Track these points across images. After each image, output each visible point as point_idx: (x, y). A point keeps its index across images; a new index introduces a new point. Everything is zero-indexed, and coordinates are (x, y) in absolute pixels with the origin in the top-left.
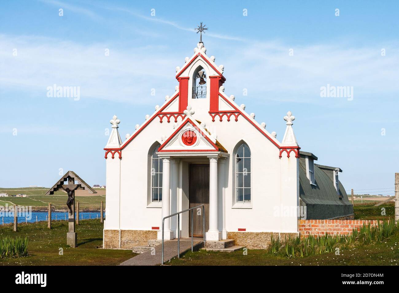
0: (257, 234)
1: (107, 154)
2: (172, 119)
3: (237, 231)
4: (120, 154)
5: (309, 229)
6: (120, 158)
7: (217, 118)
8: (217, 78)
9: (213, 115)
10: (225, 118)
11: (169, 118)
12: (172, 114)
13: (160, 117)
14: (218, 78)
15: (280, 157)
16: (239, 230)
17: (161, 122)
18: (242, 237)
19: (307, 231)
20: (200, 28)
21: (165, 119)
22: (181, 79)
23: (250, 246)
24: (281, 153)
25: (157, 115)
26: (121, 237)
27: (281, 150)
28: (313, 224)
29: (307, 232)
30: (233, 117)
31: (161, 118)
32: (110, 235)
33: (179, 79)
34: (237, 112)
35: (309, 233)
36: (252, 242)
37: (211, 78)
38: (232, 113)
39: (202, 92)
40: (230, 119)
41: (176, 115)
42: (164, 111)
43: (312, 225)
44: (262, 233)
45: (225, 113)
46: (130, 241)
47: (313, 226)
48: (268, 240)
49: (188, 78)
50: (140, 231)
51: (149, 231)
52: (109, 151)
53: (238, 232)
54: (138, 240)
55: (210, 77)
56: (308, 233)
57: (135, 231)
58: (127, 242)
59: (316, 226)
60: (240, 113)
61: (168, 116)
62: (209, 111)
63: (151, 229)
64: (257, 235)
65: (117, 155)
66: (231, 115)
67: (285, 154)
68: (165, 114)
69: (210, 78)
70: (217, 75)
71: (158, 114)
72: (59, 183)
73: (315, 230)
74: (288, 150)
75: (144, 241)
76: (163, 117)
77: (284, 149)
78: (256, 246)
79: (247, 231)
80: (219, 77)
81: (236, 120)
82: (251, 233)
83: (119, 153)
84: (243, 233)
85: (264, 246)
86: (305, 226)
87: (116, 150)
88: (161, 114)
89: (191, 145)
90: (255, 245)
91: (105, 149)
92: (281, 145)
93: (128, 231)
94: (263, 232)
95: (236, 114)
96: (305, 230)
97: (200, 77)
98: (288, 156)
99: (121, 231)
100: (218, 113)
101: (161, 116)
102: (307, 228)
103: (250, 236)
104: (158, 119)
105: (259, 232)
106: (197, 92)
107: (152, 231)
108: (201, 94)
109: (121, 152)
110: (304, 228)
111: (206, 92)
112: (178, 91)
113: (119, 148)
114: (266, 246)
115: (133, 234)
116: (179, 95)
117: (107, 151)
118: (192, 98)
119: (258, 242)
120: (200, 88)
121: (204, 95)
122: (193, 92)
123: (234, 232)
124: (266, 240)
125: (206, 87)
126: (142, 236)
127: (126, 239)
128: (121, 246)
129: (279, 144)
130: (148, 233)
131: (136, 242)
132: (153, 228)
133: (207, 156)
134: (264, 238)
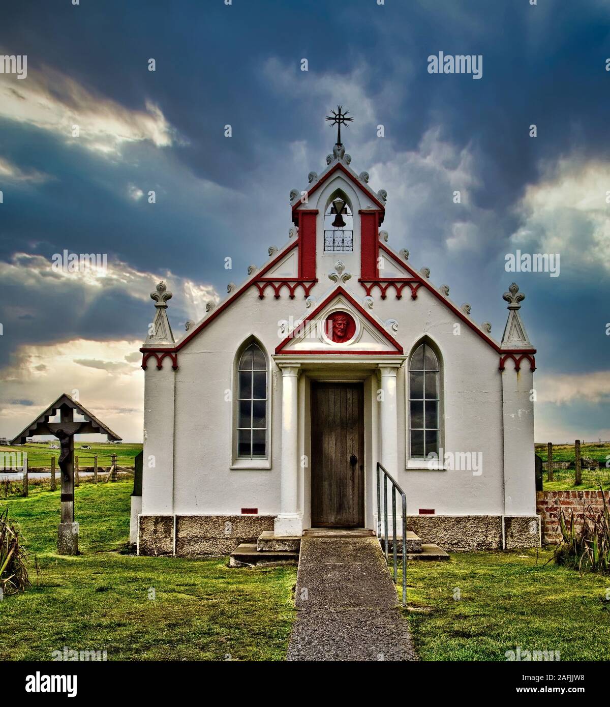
0: (458, 520)
1: (145, 360)
2: (285, 292)
3: (417, 514)
4: (175, 361)
5: (556, 509)
6: (175, 368)
7: (376, 291)
8: (375, 213)
9: (368, 285)
10: (391, 292)
11: (277, 291)
12: (284, 282)
13: (259, 287)
14: (377, 214)
15: (501, 369)
16: (421, 511)
17: (261, 297)
18: (429, 526)
19: (552, 512)
20: (338, 117)
21: (269, 292)
22: (303, 213)
23: (444, 544)
24: (502, 362)
25: (254, 282)
26: (177, 532)
27: (503, 356)
28: (562, 499)
29: (551, 514)
30: (407, 292)
31: (261, 291)
32: (153, 527)
33: (298, 213)
34: (416, 283)
35: (555, 516)
36: (448, 536)
37: (363, 213)
38: (406, 283)
39: (343, 240)
40: (402, 293)
41: (292, 285)
42: (268, 276)
43: (560, 501)
44: (468, 518)
45: (391, 282)
46: (196, 539)
47: (562, 502)
48: (480, 531)
49: (315, 213)
50: (217, 517)
51: (236, 517)
52: (152, 353)
53: (419, 517)
55: (360, 212)
57: (206, 517)
58: (189, 542)
59: (568, 503)
60: (422, 284)
61: (277, 285)
62: (360, 277)
63: (239, 514)
64: (459, 522)
65: (167, 363)
66: (402, 287)
67: (509, 365)
68: (270, 282)
69: (360, 214)
70: (374, 208)
71: (256, 282)
72: (43, 420)
73: (567, 509)
74: (517, 357)
75: (226, 538)
76: (265, 287)
77: (509, 354)
78: (457, 544)
79: (437, 514)
81: (414, 297)
82: (446, 518)
83: (172, 358)
84: (431, 518)
85: (471, 544)
86: (547, 503)
87: (167, 352)
88: (261, 281)
89: (342, 342)
90: (454, 542)
91: (142, 350)
92: (504, 347)
93: (192, 517)
94: (469, 517)
95: (414, 286)
96: (547, 511)
97: (337, 213)
98: (517, 369)
99: (176, 519)
100: (377, 283)
101: (261, 285)
102: (552, 506)
103: (444, 525)
104: (254, 292)
105: (462, 516)
106: (334, 240)
107: (242, 517)
108: (341, 244)
109: (176, 355)
110: (546, 506)
111: (352, 240)
112: (295, 238)
113: (174, 347)
114: (476, 544)
115: (201, 524)
116: (298, 244)
117: (146, 354)
118: (324, 250)
119: (460, 536)
120: (338, 234)
121: (347, 246)
122: (325, 240)
123: (412, 517)
124: (475, 531)
125: (352, 231)
126: (222, 527)
127: (187, 535)
128: (176, 549)
129: (499, 345)
130: (234, 521)
131: (209, 540)
132: (244, 511)
133: (378, 364)
134: (472, 527)
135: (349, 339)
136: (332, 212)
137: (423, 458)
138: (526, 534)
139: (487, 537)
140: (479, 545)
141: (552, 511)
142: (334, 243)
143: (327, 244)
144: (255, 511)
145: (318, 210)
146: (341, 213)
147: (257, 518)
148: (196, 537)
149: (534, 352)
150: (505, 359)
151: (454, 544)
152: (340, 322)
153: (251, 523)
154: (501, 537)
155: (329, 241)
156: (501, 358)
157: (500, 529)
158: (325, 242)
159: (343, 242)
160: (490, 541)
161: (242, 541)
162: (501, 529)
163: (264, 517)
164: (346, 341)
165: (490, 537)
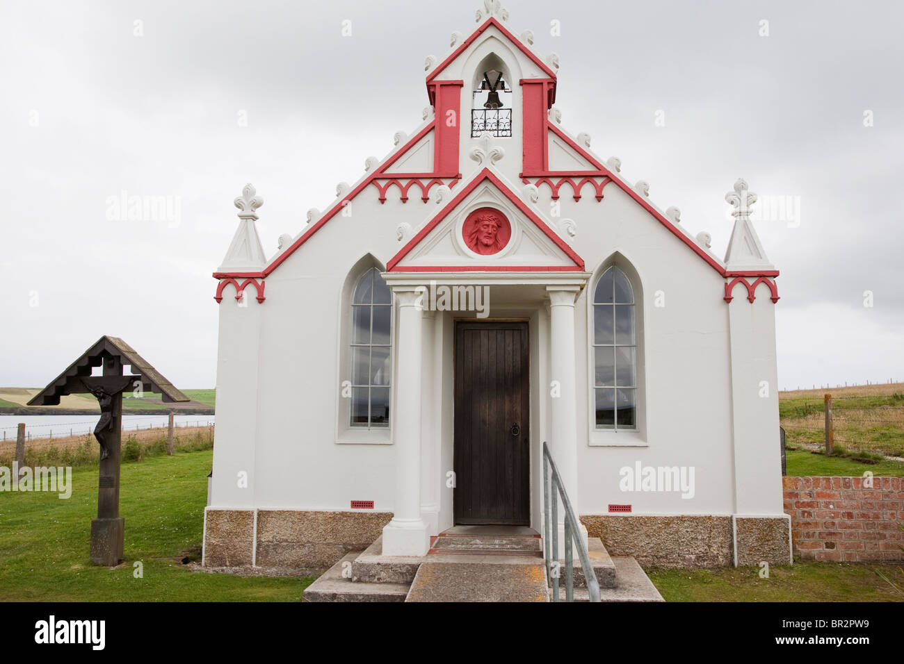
0: (668, 522)
1: (221, 289)
2: (415, 192)
3: (605, 512)
4: (261, 290)
5: (810, 505)
6: (261, 300)
7: (545, 190)
8: (542, 83)
9: (533, 182)
10: (566, 191)
11: (404, 191)
12: (415, 179)
13: (379, 187)
14: (545, 85)
15: (728, 299)
16: (613, 508)
17: (383, 200)
18: (623, 530)
19: (805, 509)
21: (393, 193)
22: (441, 85)
23: (646, 556)
24: (728, 289)
25: (373, 180)
26: (258, 532)
27: (730, 280)
28: (819, 490)
29: (804, 512)
30: (588, 191)
31: (383, 191)
32: (225, 526)
33: (435, 86)
34: (600, 176)
35: (810, 514)
36: (652, 545)
37: (526, 83)
38: (587, 177)
39: (498, 121)
40: (582, 193)
41: (425, 183)
42: (392, 170)
43: (817, 494)
44: (682, 519)
45: (566, 177)
46: (285, 544)
47: (819, 495)
48: (700, 537)
49: (460, 85)
50: (316, 513)
51: (343, 514)
52: (229, 280)
53: (607, 517)
54: (310, 540)
55: (522, 83)
56: (806, 514)
57: (300, 513)
58: (276, 547)
59: (829, 496)
60: (609, 178)
61: (404, 183)
62: (521, 171)
63: (348, 508)
64: (668, 524)
65: (250, 293)
66: (582, 184)
67: (739, 292)
68: (394, 179)
69: (521, 85)
70: (541, 76)
71: (375, 179)
72: (75, 372)
73: (827, 505)
74: (751, 281)
75: (328, 544)
76: (388, 186)
77: (740, 277)
79: (635, 513)
80: (549, 83)
81: (599, 198)
82: (648, 518)
83: (256, 285)
84: (626, 518)
85: (687, 557)
86: (796, 495)
87: (250, 278)
88: (381, 178)
90: (661, 554)
91: (217, 276)
92: (731, 267)
93: (281, 513)
94: (683, 517)
95: (599, 181)
96: (798, 507)
97: (490, 89)
98: (751, 299)
99: (259, 515)
100: (545, 178)
101: (383, 183)
102: (805, 500)
103: (645, 529)
104: (372, 192)
105: (673, 516)
106: (485, 122)
107: (351, 513)
108: (495, 128)
109: (263, 282)
110: (795, 501)
111: (511, 121)
112: (431, 119)
113: (259, 271)
114: (693, 557)
115: (293, 523)
116: (434, 127)
117: (222, 281)
118: (472, 136)
119: (670, 545)
120: (491, 113)
121: (503, 130)
122: (472, 122)
123: (598, 517)
124: (692, 538)
125: (511, 109)
126: (322, 527)
127: (273, 538)
128: (257, 558)
129: (723, 265)
130: (340, 519)
131: (304, 546)
132: (355, 504)
133: (544, 287)
134: (687, 532)
135: (501, 249)
136: (483, 88)
137: (614, 428)
138: (770, 543)
139: (710, 547)
140: (698, 558)
141: (805, 507)
142: (485, 126)
143: (475, 128)
144: (370, 504)
145: (462, 81)
146: (495, 89)
147: (372, 514)
148: (286, 541)
149: (775, 274)
150: (733, 284)
151: (661, 557)
152: (487, 223)
153: (363, 522)
154: (731, 546)
155: (479, 122)
156: (726, 284)
157: (729, 536)
158: (473, 125)
159: (498, 125)
160: (715, 552)
161: (350, 548)
162: (732, 535)
163: (381, 514)
164: (496, 252)
165: (715, 547)
